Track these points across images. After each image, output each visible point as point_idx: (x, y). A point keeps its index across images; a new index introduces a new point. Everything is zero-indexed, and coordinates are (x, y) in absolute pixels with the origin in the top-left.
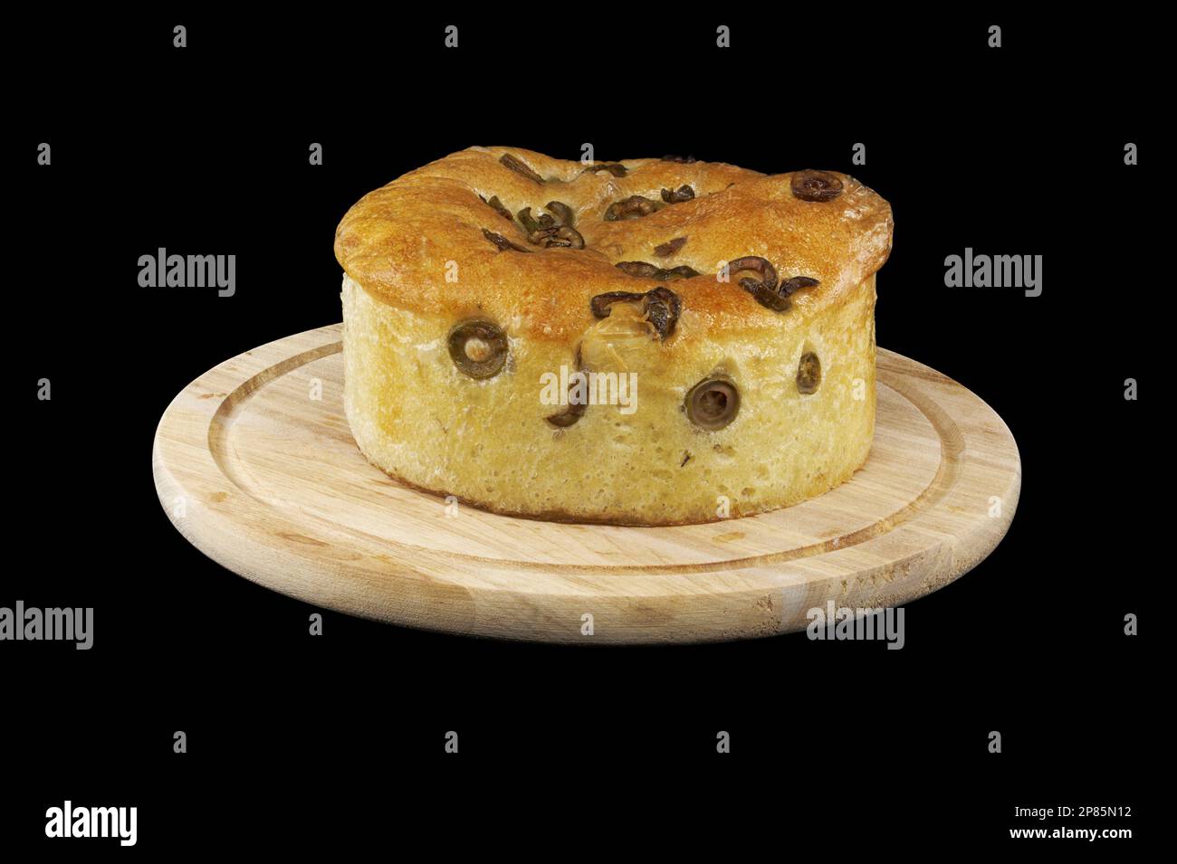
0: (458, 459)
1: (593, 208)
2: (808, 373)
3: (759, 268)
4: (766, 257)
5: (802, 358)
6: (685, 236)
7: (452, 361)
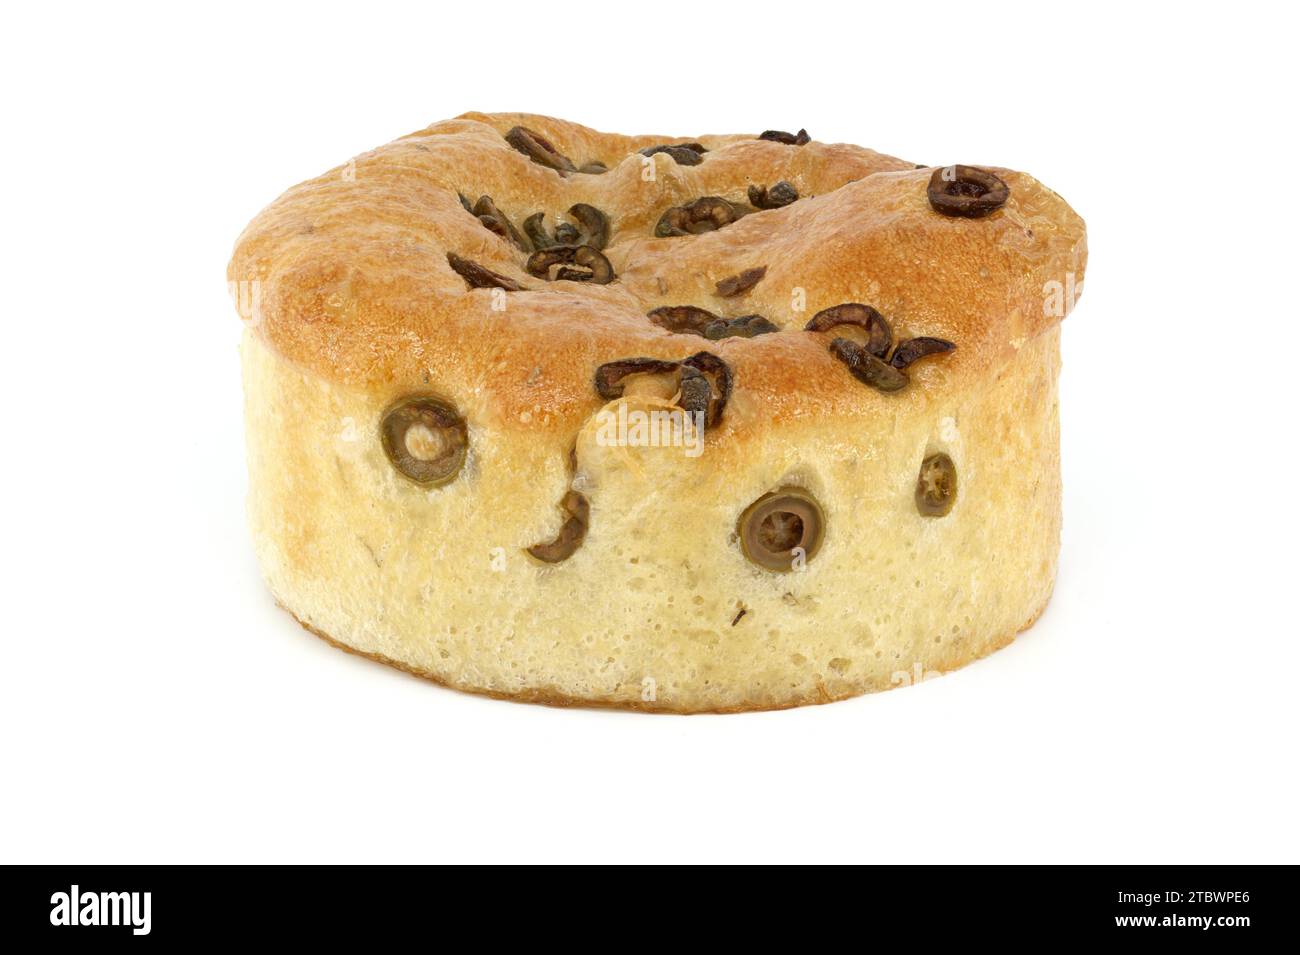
0: (398, 609)
1: (639, 216)
2: (937, 483)
3: (864, 322)
4: (876, 305)
5: (926, 462)
6: (762, 266)
7: (385, 459)
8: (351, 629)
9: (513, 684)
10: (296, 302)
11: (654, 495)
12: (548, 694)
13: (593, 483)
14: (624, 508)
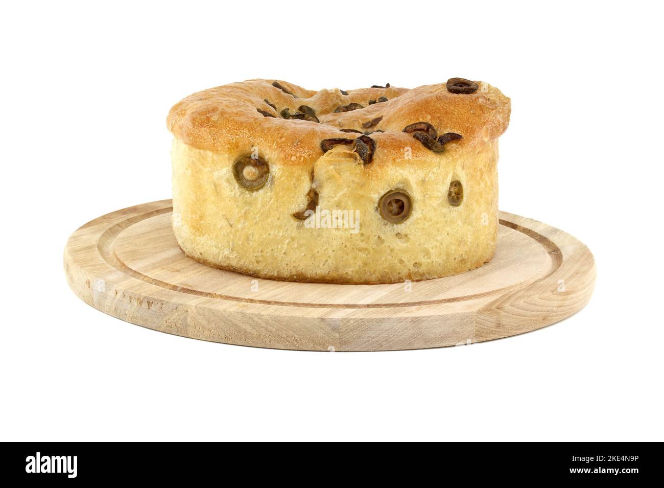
0: (239, 243)
1: (326, 109)
2: (455, 193)
3: (426, 129)
4: (429, 123)
5: (452, 184)
6: (380, 116)
7: (235, 181)
8: (218, 255)
9: (286, 273)
10: (198, 120)
11: (346, 190)
12: (301, 277)
13: (320, 186)
14: (333, 195)
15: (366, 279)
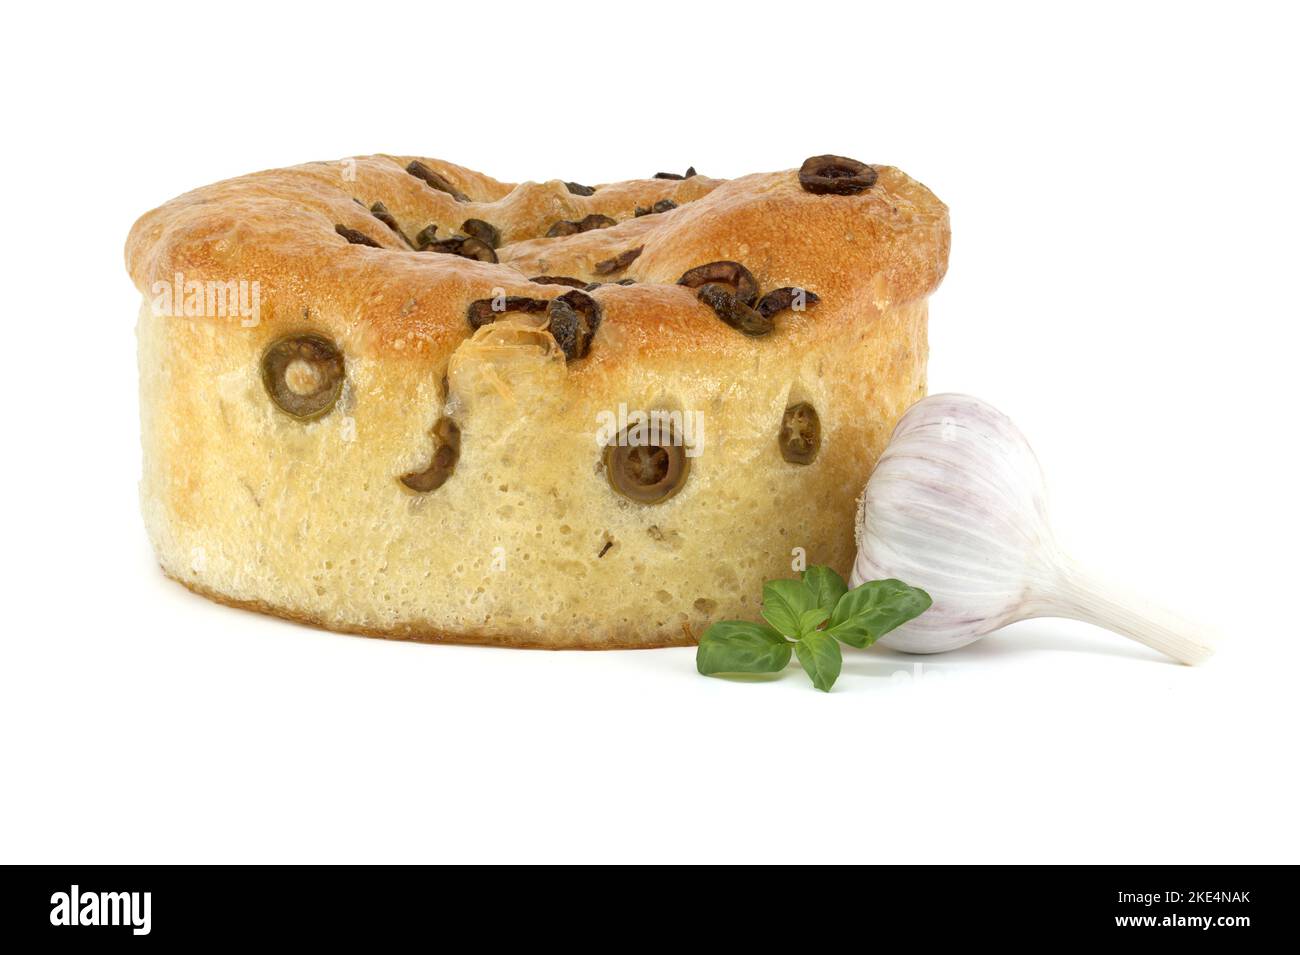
0: (276, 546)
1: (528, 229)
2: (802, 434)
3: (732, 277)
4: (745, 264)
5: (790, 412)
6: (639, 246)
7: (266, 396)
8: (231, 574)
9: (387, 620)
10: (184, 250)
11: (523, 420)
12: (422, 630)
13: (464, 409)
14: (494, 434)
15: (578, 635)
